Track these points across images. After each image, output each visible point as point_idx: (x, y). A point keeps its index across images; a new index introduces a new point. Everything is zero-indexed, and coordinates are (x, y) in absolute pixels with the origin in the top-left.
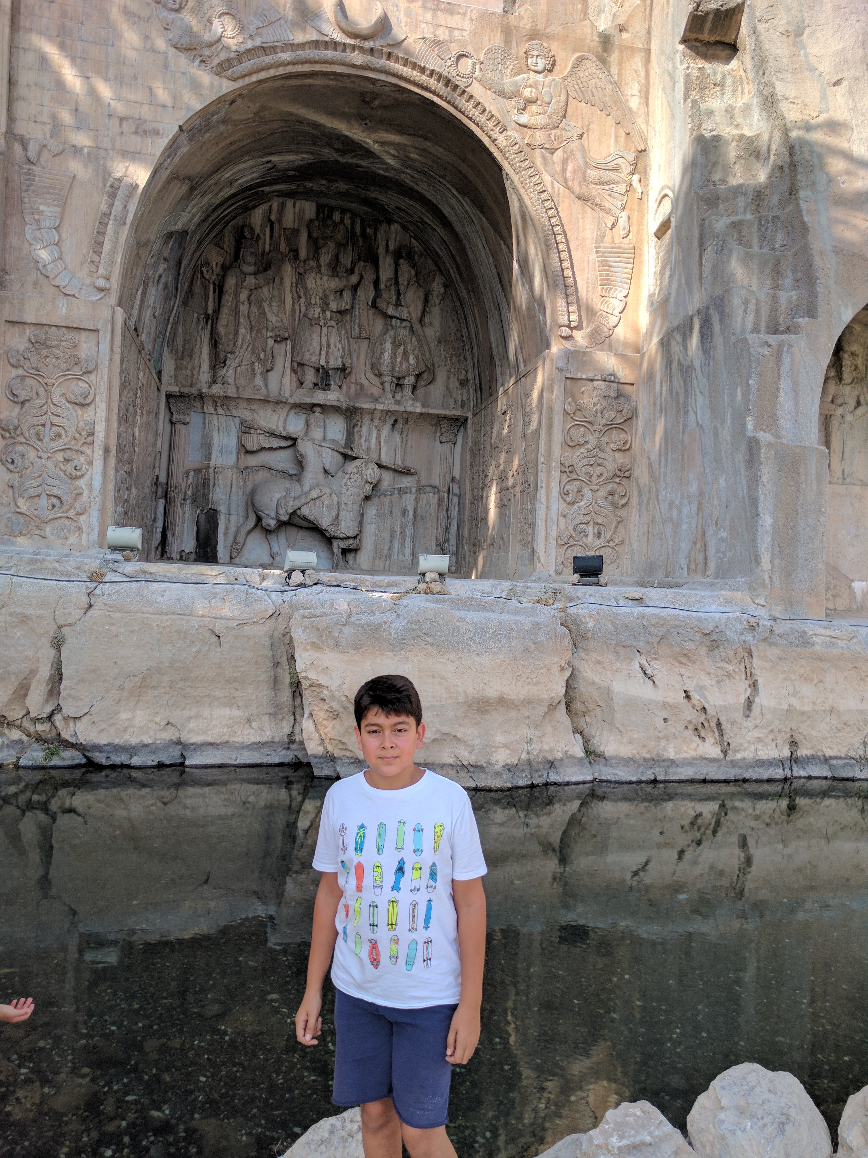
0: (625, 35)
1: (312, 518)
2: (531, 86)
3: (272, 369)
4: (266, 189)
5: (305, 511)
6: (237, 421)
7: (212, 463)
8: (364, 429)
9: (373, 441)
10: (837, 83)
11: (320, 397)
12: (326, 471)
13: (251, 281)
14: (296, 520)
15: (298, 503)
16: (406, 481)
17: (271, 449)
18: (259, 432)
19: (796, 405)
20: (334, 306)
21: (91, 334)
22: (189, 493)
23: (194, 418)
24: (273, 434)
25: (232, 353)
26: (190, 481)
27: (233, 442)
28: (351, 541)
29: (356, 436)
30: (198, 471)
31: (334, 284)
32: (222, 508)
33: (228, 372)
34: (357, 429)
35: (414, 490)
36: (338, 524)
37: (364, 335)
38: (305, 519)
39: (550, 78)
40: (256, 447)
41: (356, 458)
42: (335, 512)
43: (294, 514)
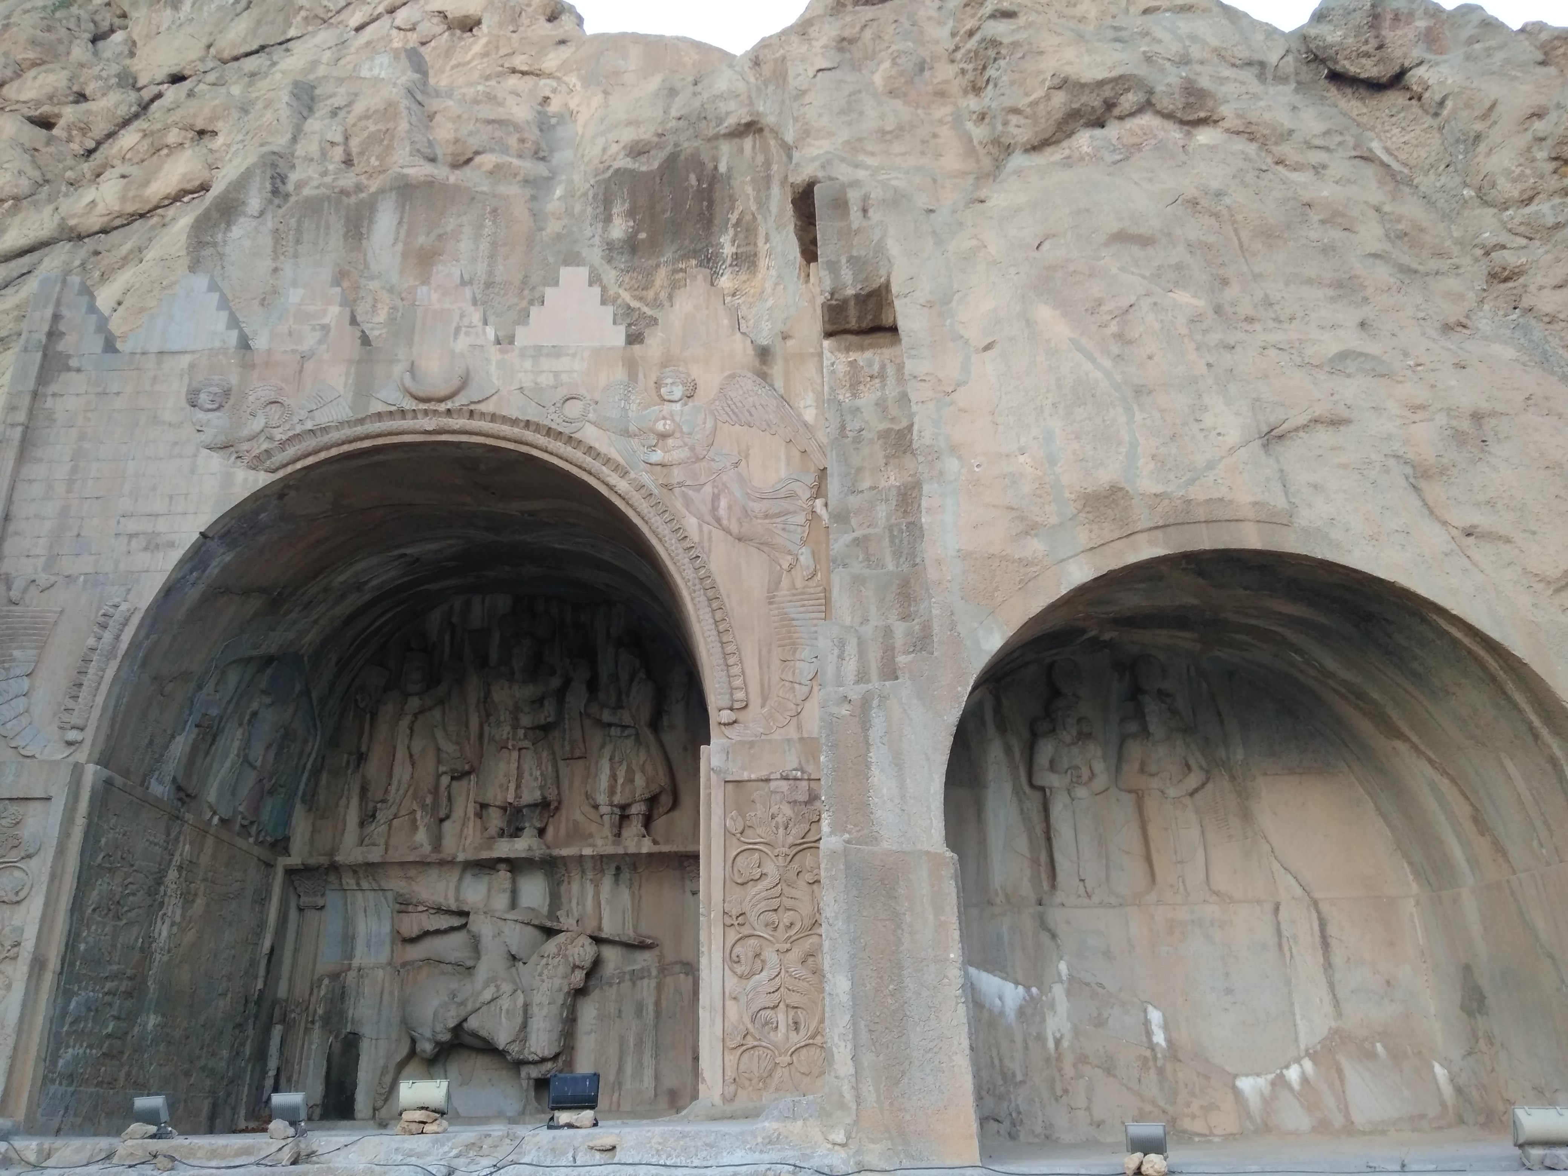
0: (790, 343)
1: (484, 1033)
2: (664, 418)
3: (447, 817)
4: (433, 586)
5: (473, 1023)
6: (390, 895)
7: (356, 962)
8: (575, 887)
9: (589, 902)
10: (988, 347)
11: (505, 848)
12: (514, 958)
13: (415, 703)
15: (463, 1013)
16: (644, 959)
17: (438, 932)
18: (421, 908)
19: (902, 785)
20: (526, 721)
21: (38, 805)
22: (320, 1011)
23: (332, 899)
24: (440, 910)
25: (383, 801)
26: (322, 993)
27: (386, 928)
28: (549, 1065)
29: (564, 899)
30: (335, 976)
31: (529, 691)
32: (367, 1031)
33: (378, 829)
34: (564, 888)
35: (654, 972)
36: (524, 1040)
37: (578, 754)
38: (475, 1035)
39: (690, 404)
40: (415, 932)
41: (560, 931)
42: (519, 1020)
43: (458, 1029)
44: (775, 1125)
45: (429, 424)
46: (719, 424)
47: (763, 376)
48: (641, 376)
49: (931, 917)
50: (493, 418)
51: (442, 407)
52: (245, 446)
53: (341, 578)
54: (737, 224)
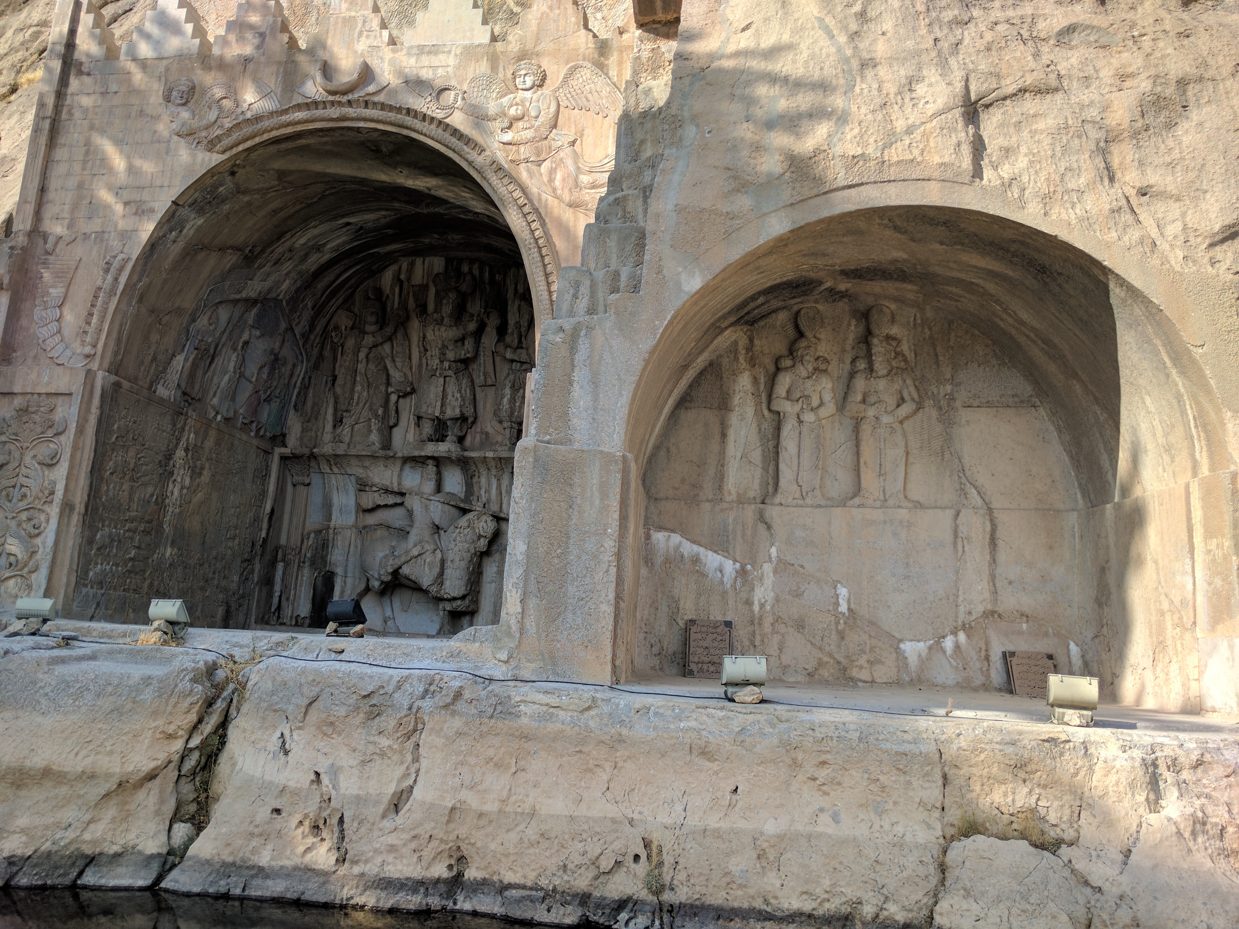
1: (413, 578)
2: (517, 104)
3: (396, 425)
4: (382, 250)
5: (406, 570)
6: (353, 478)
7: (332, 524)
8: (483, 480)
9: (494, 491)
11: (431, 449)
12: (438, 527)
13: (369, 340)
14: (404, 581)
15: (398, 562)
17: (386, 506)
18: (374, 489)
19: (596, 399)
20: (451, 355)
21: (66, 398)
22: (309, 555)
23: (315, 479)
24: (387, 491)
25: (347, 411)
26: (310, 543)
27: (352, 502)
28: (459, 602)
29: (476, 488)
30: (318, 532)
31: (453, 333)
32: (339, 571)
33: (345, 431)
34: (475, 480)
36: (442, 583)
37: (489, 382)
38: (407, 578)
39: (539, 92)
40: (370, 506)
41: (470, 511)
42: (437, 570)
43: (396, 573)
44: (458, 644)
45: (334, 112)
46: (562, 109)
47: (601, 66)
48: (501, 69)
49: (597, 502)
50: (383, 106)
51: (344, 99)
52: (204, 134)
53: (302, 241)
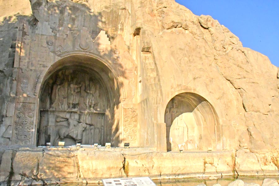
0: (132, 47)
1: (72, 136)
2: (116, 56)
3: (63, 104)
5: (70, 134)
6: (55, 115)
7: (49, 125)
8: (83, 116)
9: (85, 118)
12: (74, 126)
13: (59, 86)
14: (68, 137)
15: (68, 133)
16: (92, 127)
17: (63, 121)
18: (60, 118)
19: (160, 116)
20: (76, 91)
22: (44, 131)
23: (46, 115)
24: (63, 118)
26: (44, 129)
27: (54, 120)
28: (80, 140)
29: (81, 117)
30: (46, 126)
31: (76, 86)
32: (51, 134)
33: (53, 105)
36: (77, 137)
37: (83, 96)
39: (119, 55)
40: (59, 121)
41: (81, 122)
42: (77, 134)
43: (68, 135)
45: (84, 53)
47: (129, 52)
50: (93, 53)
51: (86, 51)
52: (57, 53)
54: (121, 24)
